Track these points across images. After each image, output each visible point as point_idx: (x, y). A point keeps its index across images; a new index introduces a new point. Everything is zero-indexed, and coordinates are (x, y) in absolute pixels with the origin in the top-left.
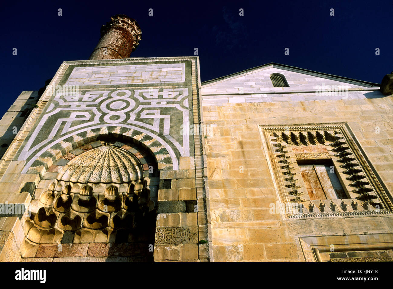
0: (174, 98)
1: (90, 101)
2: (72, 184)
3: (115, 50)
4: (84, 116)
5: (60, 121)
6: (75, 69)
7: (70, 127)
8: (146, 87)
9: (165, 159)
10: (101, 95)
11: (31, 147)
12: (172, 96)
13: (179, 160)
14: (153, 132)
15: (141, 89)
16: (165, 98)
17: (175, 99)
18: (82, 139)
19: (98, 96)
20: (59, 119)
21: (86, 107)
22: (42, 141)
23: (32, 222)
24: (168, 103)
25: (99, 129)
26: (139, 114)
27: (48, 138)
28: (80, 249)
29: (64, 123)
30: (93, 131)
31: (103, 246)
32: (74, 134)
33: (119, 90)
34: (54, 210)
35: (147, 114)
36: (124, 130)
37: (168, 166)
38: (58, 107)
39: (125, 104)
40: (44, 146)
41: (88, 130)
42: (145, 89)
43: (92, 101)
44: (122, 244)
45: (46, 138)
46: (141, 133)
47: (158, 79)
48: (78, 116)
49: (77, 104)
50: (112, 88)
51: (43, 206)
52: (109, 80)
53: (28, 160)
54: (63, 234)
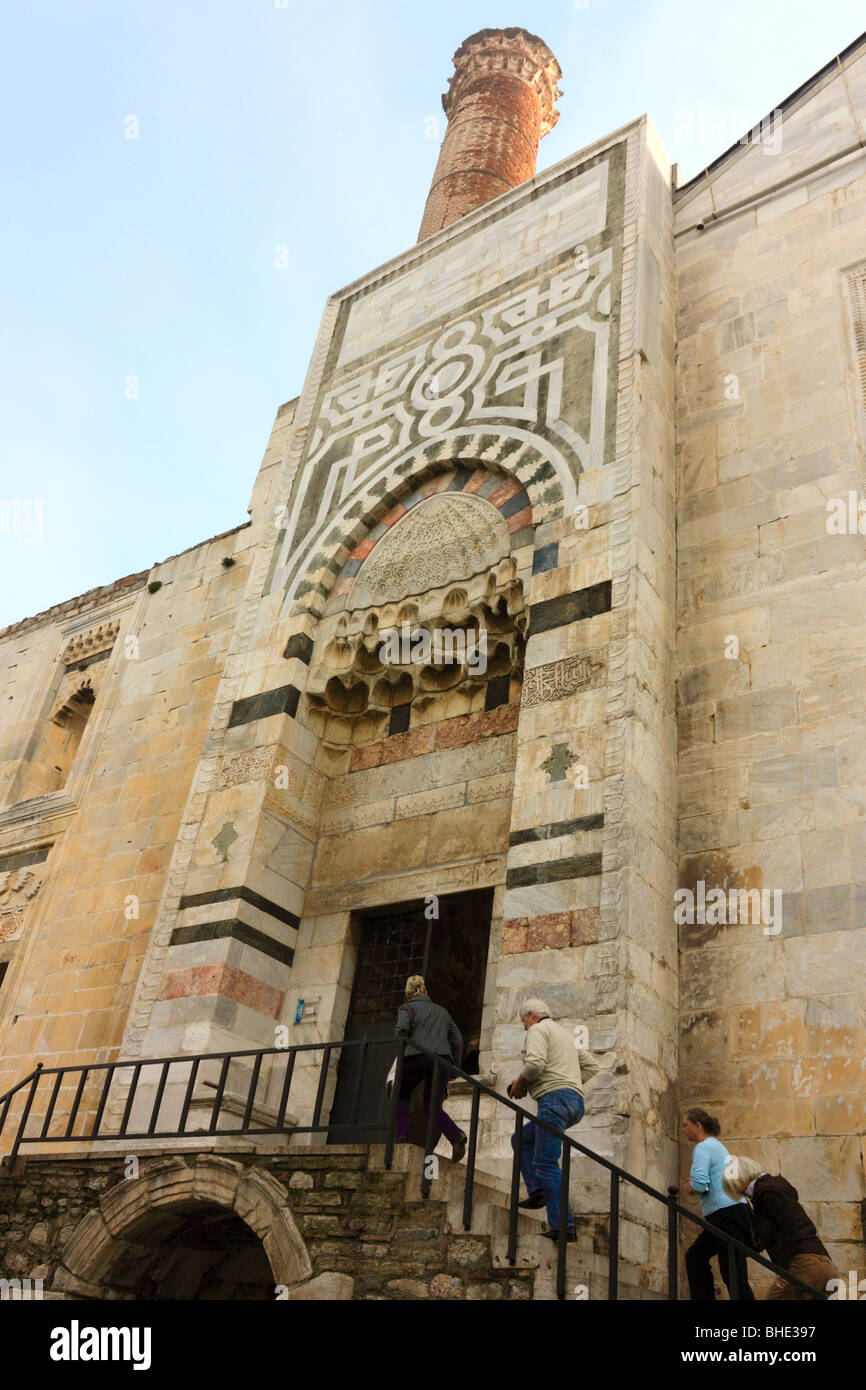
0: (575, 299)
1: (390, 391)
2: (377, 611)
3: (475, 171)
4: (379, 438)
5: (335, 468)
6: (354, 307)
7: (355, 478)
8: (509, 293)
9: (548, 492)
10: (411, 364)
11: (290, 555)
12: (571, 294)
13: (577, 483)
14: (522, 424)
15: (496, 304)
16: (553, 309)
17: (577, 301)
18: (379, 499)
19: (405, 367)
20: (333, 465)
21: (383, 409)
22: (307, 532)
23: (326, 709)
24: (560, 321)
25: (410, 463)
26: (491, 386)
27: (317, 522)
28: (422, 739)
29: (343, 472)
30: (399, 470)
31: (462, 722)
32: (362, 495)
33: (448, 328)
34: (358, 675)
35: (512, 377)
36: (462, 442)
37: (553, 508)
38: (330, 432)
39: (461, 367)
40: (311, 544)
41: (389, 472)
42: (510, 297)
43: (394, 389)
44: (497, 709)
45: (312, 524)
46: (498, 437)
47: (538, 250)
48: (368, 444)
49: (364, 409)
50: (433, 332)
51: (335, 674)
52: (426, 307)
53: (287, 587)
54: (389, 717)
